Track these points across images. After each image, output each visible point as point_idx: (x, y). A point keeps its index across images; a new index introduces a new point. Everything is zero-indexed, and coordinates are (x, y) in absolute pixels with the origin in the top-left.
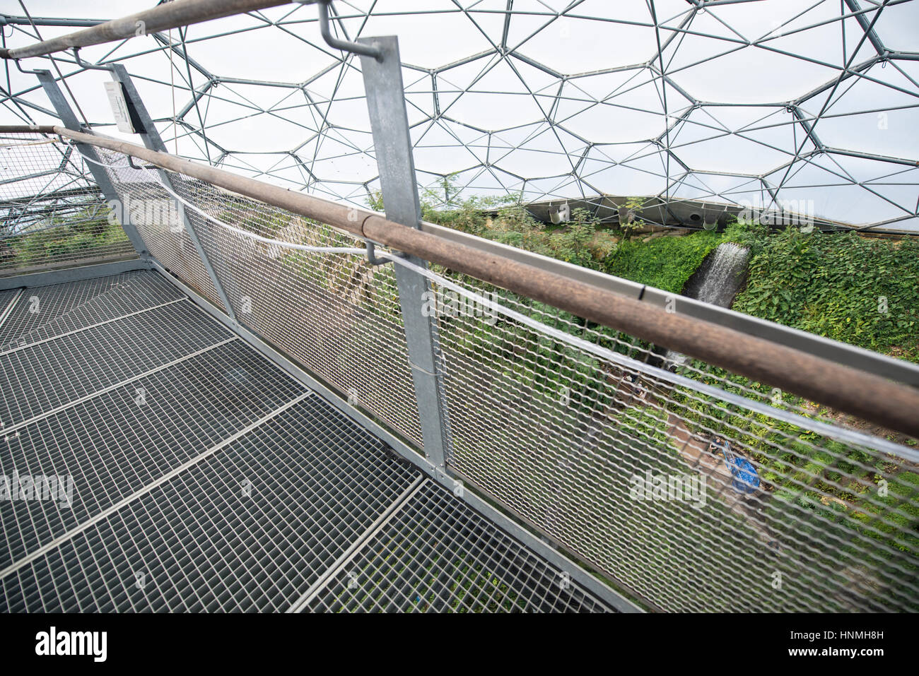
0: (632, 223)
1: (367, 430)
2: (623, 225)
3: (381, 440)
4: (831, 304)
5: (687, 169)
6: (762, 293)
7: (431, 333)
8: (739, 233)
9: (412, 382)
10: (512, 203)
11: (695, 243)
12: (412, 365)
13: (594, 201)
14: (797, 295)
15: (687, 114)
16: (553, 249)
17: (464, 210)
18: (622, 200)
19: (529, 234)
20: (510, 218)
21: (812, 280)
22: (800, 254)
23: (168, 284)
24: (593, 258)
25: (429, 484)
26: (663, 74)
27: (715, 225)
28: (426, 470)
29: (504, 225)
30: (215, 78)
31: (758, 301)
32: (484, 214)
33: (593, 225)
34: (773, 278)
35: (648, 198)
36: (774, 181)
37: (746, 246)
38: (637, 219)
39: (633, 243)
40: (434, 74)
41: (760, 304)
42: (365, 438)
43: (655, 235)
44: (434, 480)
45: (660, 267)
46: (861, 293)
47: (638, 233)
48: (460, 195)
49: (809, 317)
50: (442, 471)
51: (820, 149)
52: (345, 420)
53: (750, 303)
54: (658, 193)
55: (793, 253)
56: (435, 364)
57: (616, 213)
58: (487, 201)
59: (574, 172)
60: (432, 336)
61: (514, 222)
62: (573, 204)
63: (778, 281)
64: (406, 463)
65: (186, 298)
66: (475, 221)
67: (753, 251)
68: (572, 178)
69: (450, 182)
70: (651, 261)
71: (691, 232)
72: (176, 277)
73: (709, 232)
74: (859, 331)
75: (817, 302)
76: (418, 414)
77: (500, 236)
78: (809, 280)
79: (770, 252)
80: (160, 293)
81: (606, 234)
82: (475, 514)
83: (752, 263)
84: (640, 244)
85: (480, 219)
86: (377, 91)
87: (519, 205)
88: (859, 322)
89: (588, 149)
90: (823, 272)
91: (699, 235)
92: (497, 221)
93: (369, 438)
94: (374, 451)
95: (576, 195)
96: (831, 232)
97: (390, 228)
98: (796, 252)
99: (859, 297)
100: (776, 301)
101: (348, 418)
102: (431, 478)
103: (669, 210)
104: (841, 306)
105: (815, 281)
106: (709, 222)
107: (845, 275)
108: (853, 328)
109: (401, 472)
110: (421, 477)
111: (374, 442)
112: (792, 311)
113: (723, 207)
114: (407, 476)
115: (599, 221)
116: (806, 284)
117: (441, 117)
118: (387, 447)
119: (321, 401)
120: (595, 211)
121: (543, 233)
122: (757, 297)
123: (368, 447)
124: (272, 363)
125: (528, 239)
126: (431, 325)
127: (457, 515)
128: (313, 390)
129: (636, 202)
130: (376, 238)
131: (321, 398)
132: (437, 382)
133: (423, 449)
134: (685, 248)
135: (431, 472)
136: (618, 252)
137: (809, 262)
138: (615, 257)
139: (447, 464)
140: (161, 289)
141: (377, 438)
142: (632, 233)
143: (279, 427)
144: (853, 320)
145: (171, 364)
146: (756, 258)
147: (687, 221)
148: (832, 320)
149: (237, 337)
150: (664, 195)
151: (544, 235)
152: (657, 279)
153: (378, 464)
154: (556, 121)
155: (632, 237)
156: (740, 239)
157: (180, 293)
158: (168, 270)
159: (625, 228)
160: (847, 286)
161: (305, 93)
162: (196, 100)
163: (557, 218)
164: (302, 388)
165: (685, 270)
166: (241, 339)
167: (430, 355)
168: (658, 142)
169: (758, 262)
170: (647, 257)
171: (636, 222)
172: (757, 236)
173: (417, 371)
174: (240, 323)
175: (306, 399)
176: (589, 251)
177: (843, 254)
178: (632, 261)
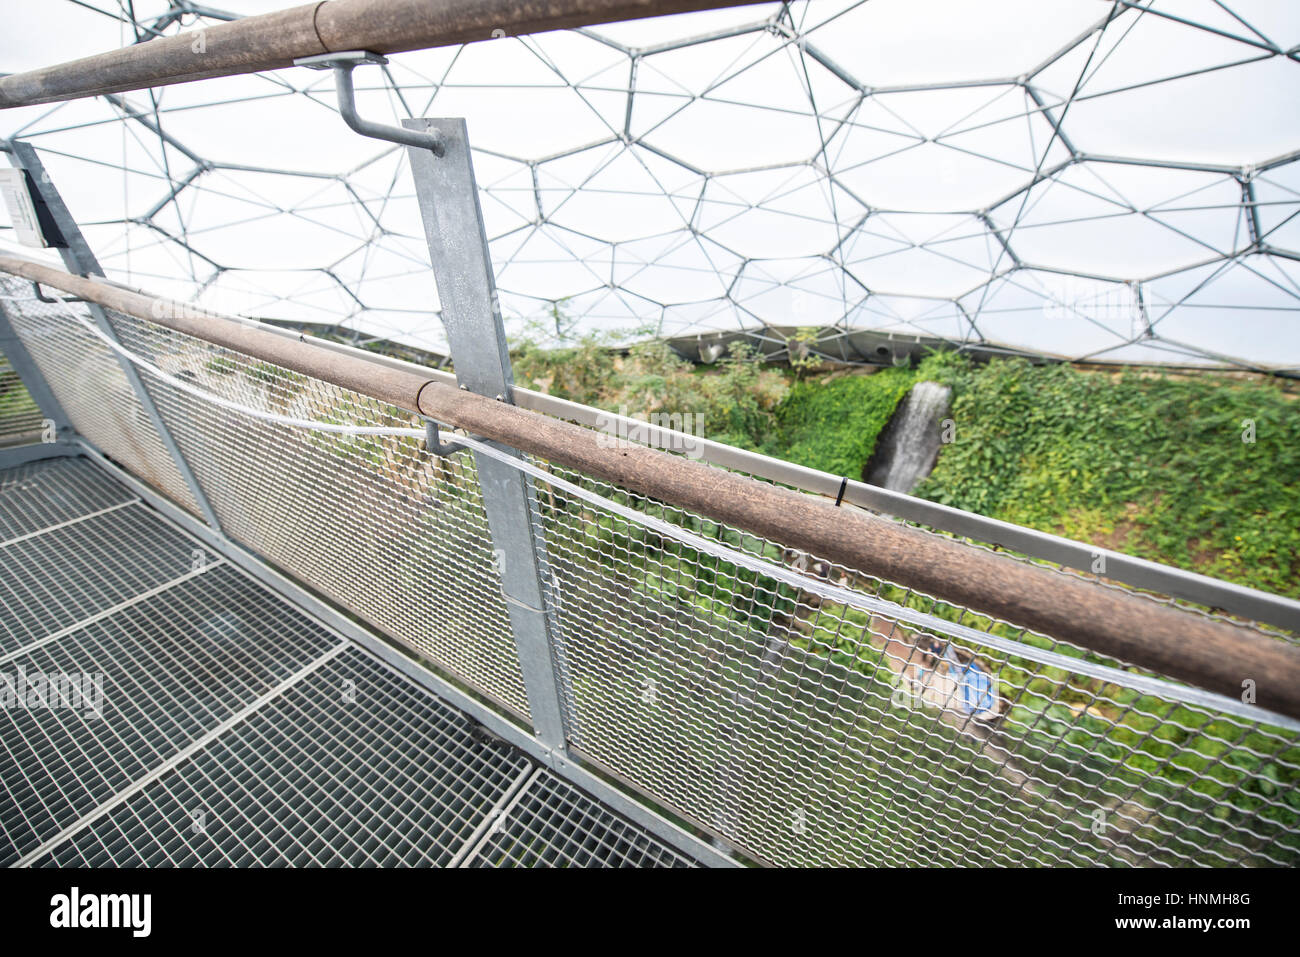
0: (806, 359)
1: (441, 699)
2: (794, 363)
3: (464, 713)
4: (1052, 454)
5: (868, 291)
6: (971, 444)
7: (534, 550)
8: (936, 370)
9: (509, 624)
10: (647, 337)
11: (885, 383)
12: (508, 599)
13: (756, 333)
14: (1012, 445)
15: (861, 223)
16: (707, 397)
17: (583, 347)
18: (791, 331)
19: (673, 378)
20: (646, 357)
21: (1027, 424)
22: (1009, 393)
23: (106, 478)
24: (760, 407)
25: (542, 777)
26: (829, 175)
27: (907, 360)
28: (537, 755)
29: (638, 366)
30: (206, 164)
31: (966, 454)
32: (611, 353)
33: (757, 363)
34: (981, 425)
35: (823, 328)
36: (970, 304)
37: (946, 385)
38: (812, 355)
39: (808, 386)
40: (533, 165)
41: (970, 458)
42: (436, 712)
43: (835, 375)
44: (551, 771)
45: (845, 417)
46: (1084, 438)
47: (814, 372)
48: (576, 326)
49: (1028, 471)
50: (562, 756)
51: (1019, 266)
52: (405, 686)
53: (958, 458)
54: (835, 321)
55: (1001, 393)
56: (543, 595)
57: (784, 347)
58: (615, 335)
59: (728, 295)
60: (536, 553)
61: (652, 363)
62: (729, 337)
63: (987, 429)
64: (505, 746)
65: (137, 501)
66: (598, 362)
67: (955, 391)
68: (726, 302)
69: (561, 309)
70: (834, 409)
71: (879, 370)
72: (121, 467)
73: (901, 369)
74: (1087, 487)
75: (1036, 452)
76: (520, 671)
77: (634, 382)
78: (1023, 424)
79: (975, 392)
80: (90, 495)
81: (774, 374)
82: (615, 818)
83: (956, 406)
84: (818, 386)
85: (605, 359)
86: (436, 197)
87: (658, 339)
88: (1087, 474)
89: (744, 265)
90: (1039, 414)
91: (888, 373)
92: (628, 361)
93: (444, 712)
94: (452, 731)
95: (733, 326)
96: (1042, 365)
97: (461, 401)
98: (1005, 391)
99: (1082, 444)
100: (988, 453)
101: (409, 681)
102: (544, 766)
103: (850, 343)
104: (1064, 456)
105: (1031, 426)
106: (900, 356)
107: (1063, 417)
108: (1080, 483)
109: (497, 762)
110: (529, 767)
111: (452, 717)
112: (1009, 465)
113: (914, 338)
114: (506, 769)
115: (763, 358)
116: (1021, 430)
117: (546, 222)
118: (473, 723)
119: (363, 657)
120: (758, 344)
121: (692, 376)
122: (966, 449)
123: (443, 726)
124: (283, 599)
125: (672, 384)
126: (534, 539)
127: (588, 824)
128: (352, 640)
129: (810, 333)
130: (440, 416)
131: (364, 652)
132: (547, 622)
133: (531, 723)
134: (873, 391)
135: (545, 759)
136: (791, 398)
137: (1021, 403)
138: (788, 405)
139: (569, 743)
140: (94, 488)
141: (457, 709)
142: (807, 373)
143: (291, 709)
144: (1080, 473)
145: (104, 614)
146: (960, 399)
147: (873, 356)
148: (1056, 474)
149: (223, 560)
150: (842, 324)
151: (694, 378)
152: (843, 432)
153: (460, 754)
154: (700, 230)
155: (807, 378)
156: (938, 377)
157: (125, 492)
158: (107, 457)
159: (797, 366)
160: (1068, 430)
161: (348, 187)
162: (175, 193)
163: (708, 356)
164: (333, 638)
165: (877, 418)
166: (230, 563)
167: (535, 584)
168: (830, 256)
169: (962, 405)
170: (828, 403)
171: (810, 359)
172: (957, 372)
173: (515, 607)
174: (228, 537)
175: (340, 656)
176: (754, 399)
177: (1058, 392)
178: (810, 409)
